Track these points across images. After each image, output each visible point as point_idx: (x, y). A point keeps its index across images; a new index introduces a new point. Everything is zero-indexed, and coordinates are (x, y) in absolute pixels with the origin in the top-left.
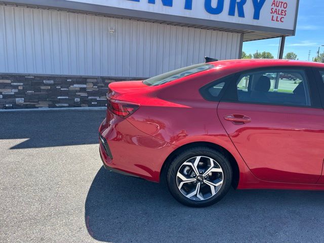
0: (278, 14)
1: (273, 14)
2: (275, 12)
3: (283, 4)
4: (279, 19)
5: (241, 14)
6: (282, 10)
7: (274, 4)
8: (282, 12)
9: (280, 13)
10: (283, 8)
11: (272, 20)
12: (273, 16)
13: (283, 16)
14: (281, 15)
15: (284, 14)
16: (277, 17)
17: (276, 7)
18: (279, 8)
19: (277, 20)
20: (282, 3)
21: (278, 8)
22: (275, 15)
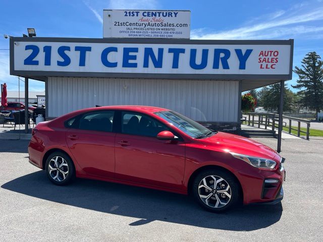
0: (268, 62)
1: (261, 63)
2: (263, 60)
3: (273, 53)
4: (269, 66)
5: (226, 66)
6: (272, 58)
7: (263, 54)
8: (272, 60)
9: (270, 60)
10: (273, 56)
11: (261, 68)
12: (261, 65)
13: (275, 63)
14: (272, 62)
15: (275, 61)
16: (267, 65)
17: (264, 57)
18: (269, 56)
19: (267, 68)
20: (271, 52)
21: (267, 58)
22: (264, 64)
